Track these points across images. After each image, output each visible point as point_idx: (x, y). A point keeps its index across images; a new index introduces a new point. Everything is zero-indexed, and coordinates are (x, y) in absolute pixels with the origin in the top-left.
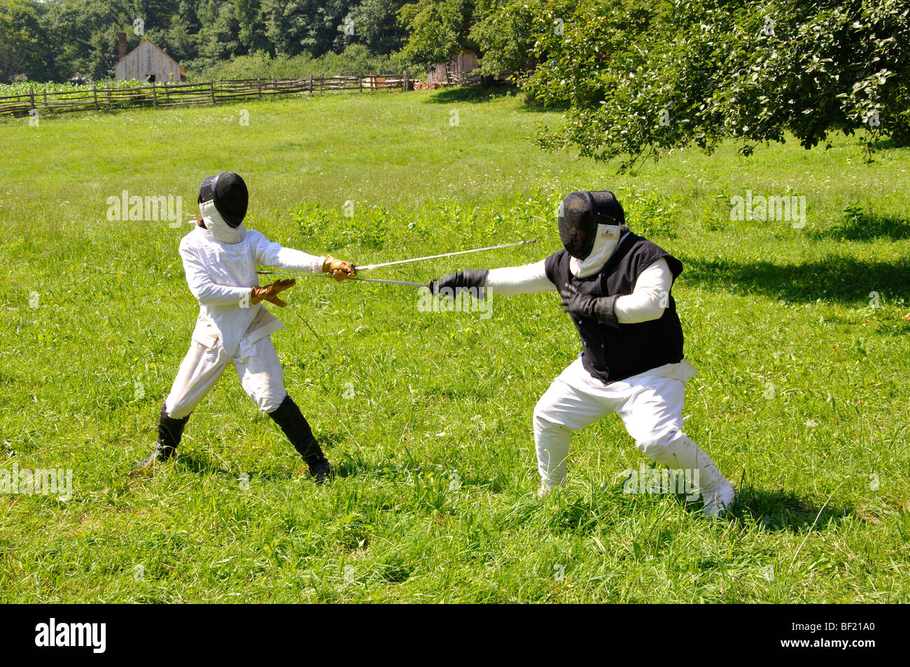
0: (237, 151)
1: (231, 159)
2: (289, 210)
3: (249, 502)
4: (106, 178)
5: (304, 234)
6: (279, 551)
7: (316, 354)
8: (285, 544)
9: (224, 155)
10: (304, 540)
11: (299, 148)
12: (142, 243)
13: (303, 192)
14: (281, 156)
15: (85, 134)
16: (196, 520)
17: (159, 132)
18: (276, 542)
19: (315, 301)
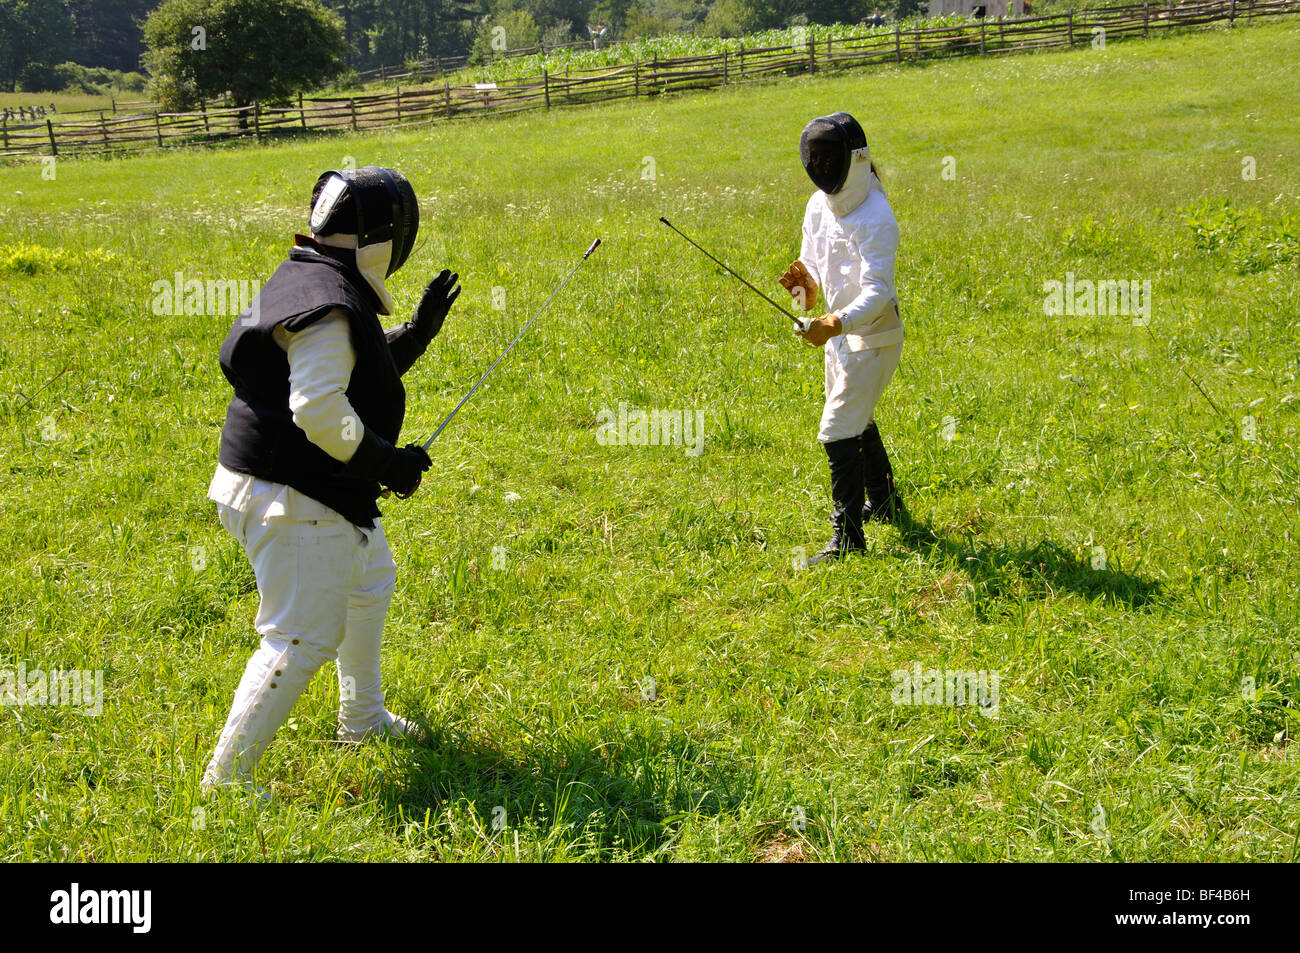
0: (1101, 119)
1: (1091, 130)
2: (1180, 209)
3: (1095, 652)
4: (904, 161)
5: (1201, 247)
6: (1141, 731)
7: (1211, 435)
8: (1150, 721)
9: (1081, 125)
10: (1181, 719)
11: (1203, 111)
12: (951, 258)
13: (1204, 182)
14: (1172, 125)
15: (879, 99)
16: (1014, 668)
17: (985, 92)
18: (1136, 716)
19: (1213, 352)
